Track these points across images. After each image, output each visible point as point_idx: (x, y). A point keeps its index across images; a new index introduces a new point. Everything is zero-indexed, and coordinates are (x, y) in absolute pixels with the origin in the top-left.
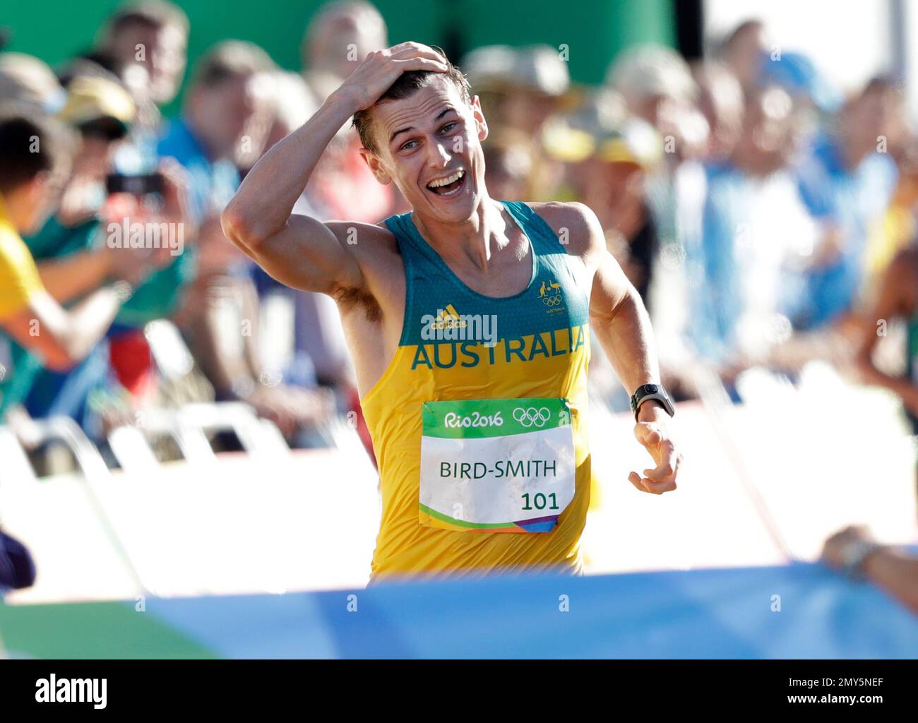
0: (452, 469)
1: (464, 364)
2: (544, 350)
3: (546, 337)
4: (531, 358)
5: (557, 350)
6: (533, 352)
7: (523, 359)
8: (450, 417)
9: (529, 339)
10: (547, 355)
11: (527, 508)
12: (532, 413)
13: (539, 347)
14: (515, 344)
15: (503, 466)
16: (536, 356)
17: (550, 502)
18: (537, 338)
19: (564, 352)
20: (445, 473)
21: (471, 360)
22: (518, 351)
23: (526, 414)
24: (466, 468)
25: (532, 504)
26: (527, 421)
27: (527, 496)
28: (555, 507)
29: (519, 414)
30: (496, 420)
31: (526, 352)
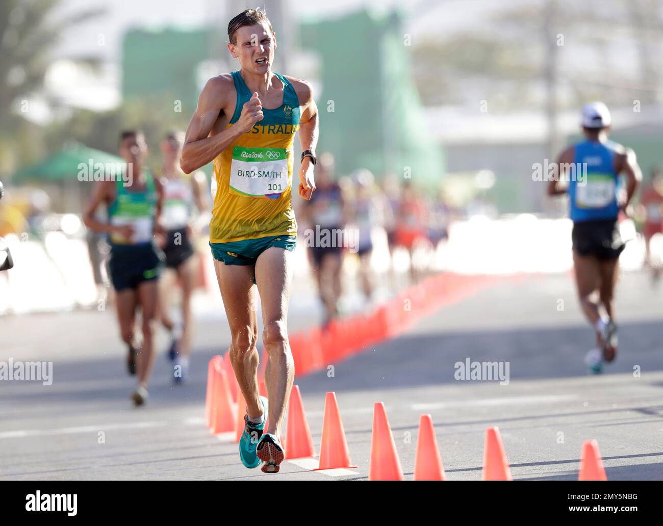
0: (243, 173)
1: (253, 132)
2: (282, 131)
3: (284, 126)
4: (277, 133)
5: (287, 132)
6: (278, 131)
7: (274, 133)
8: (244, 153)
9: (277, 126)
10: (283, 133)
11: (270, 189)
12: (274, 154)
13: (280, 129)
14: (272, 127)
15: (262, 173)
16: (279, 133)
17: (278, 187)
18: (280, 126)
19: (289, 133)
20: (240, 174)
21: (256, 131)
22: (273, 130)
23: (271, 154)
24: (248, 173)
25: (272, 188)
26: (271, 157)
27: (270, 185)
28: (280, 190)
29: (269, 154)
30: (260, 156)
31: (275, 131)
